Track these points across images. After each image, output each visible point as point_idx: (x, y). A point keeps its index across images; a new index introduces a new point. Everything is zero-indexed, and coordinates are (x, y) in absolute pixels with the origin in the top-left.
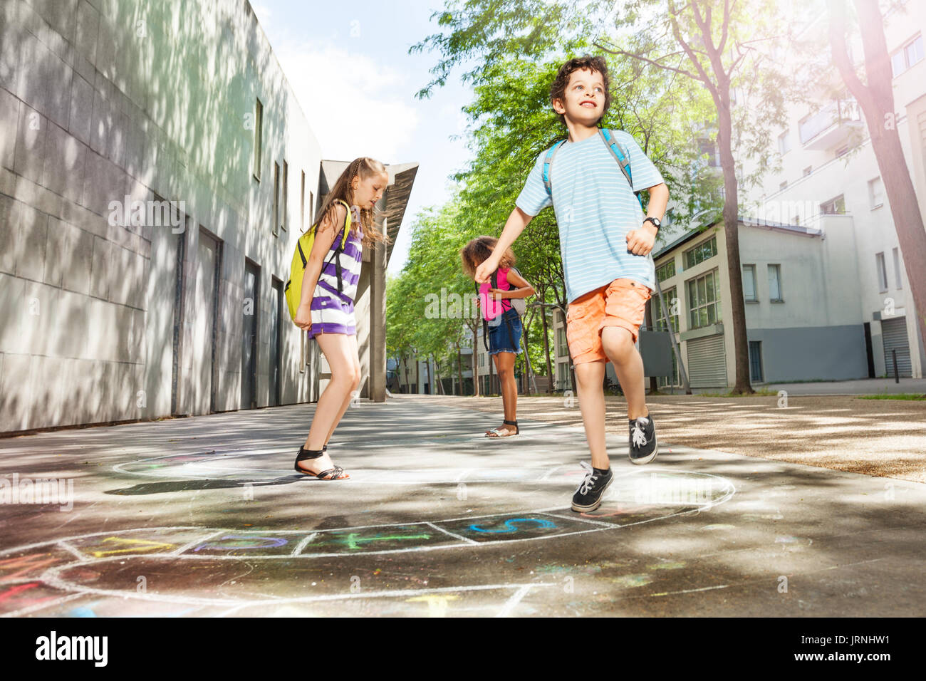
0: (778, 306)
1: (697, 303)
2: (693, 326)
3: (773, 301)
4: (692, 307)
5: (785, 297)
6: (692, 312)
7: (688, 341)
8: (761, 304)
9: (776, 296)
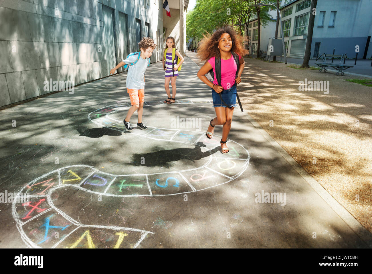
0: (332, 29)
1: (298, 25)
2: (295, 35)
3: (329, 27)
4: (296, 27)
5: (335, 25)
6: (296, 29)
7: (292, 40)
8: (324, 28)
9: (331, 25)
